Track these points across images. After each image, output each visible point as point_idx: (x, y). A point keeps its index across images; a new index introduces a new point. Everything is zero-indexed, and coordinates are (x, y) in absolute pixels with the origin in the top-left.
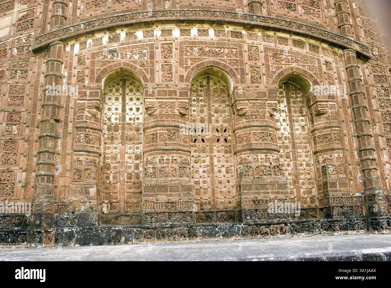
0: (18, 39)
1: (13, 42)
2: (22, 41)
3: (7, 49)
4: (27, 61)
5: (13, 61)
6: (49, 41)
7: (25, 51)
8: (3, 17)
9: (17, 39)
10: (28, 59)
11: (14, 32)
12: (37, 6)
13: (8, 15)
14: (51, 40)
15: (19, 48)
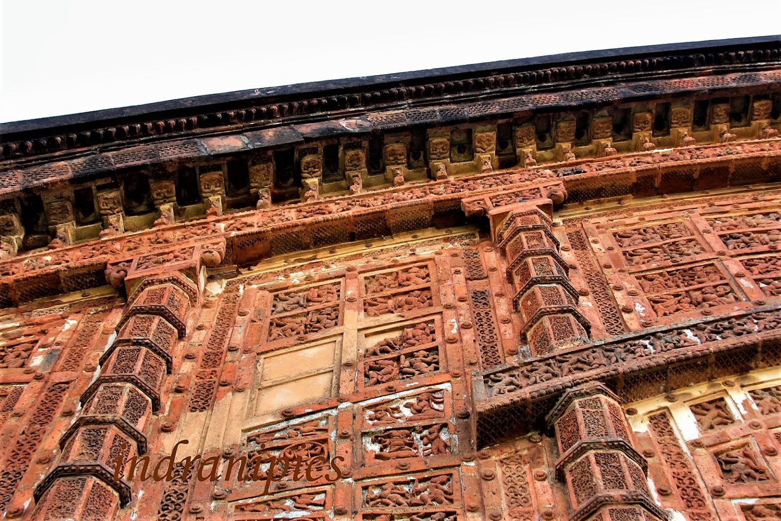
0: (376, 405)
1: (354, 417)
2: (397, 415)
3: (325, 441)
4: (445, 478)
5: (368, 482)
6: (557, 382)
7: (421, 446)
8: (296, 348)
9: (369, 407)
10: (449, 471)
11: (357, 384)
12: (441, 313)
13: (319, 342)
14: (567, 379)
15: (389, 436)
